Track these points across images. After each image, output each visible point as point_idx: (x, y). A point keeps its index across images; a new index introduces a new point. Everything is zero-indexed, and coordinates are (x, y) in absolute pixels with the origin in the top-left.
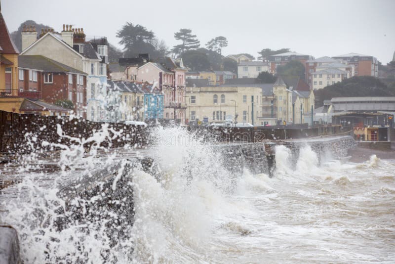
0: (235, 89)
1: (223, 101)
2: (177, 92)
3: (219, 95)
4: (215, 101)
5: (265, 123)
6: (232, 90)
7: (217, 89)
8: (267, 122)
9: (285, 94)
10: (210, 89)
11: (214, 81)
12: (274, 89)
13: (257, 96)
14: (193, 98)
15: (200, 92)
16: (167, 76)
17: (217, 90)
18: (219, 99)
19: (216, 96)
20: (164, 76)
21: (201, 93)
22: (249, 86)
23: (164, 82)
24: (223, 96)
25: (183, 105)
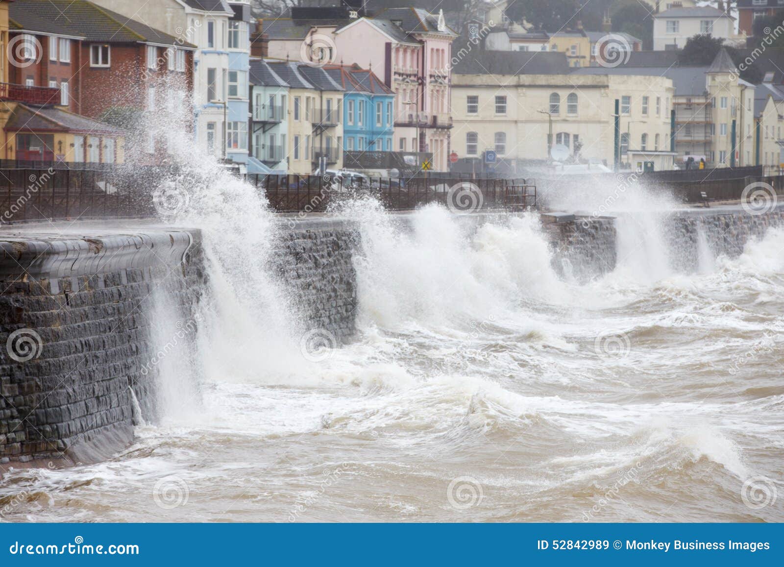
0: (602, 79)
1: (572, 109)
2: (428, 88)
3: (564, 94)
4: (555, 109)
5: (646, 164)
6: (595, 83)
7: (558, 79)
8: (652, 164)
9: (735, 93)
10: (542, 79)
11: (584, 57)
12: (709, 79)
13: (658, 99)
14: (501, 100)
15: (517, 86)
16: (405, 51)
17: (559, 83)
18: (563, 104)
19: (555, 97)
20: (397, 50)
21: (520, 90)
22: (636, 74)
23: (397, 64)
24: (573, 97)
25: (442, 120)
